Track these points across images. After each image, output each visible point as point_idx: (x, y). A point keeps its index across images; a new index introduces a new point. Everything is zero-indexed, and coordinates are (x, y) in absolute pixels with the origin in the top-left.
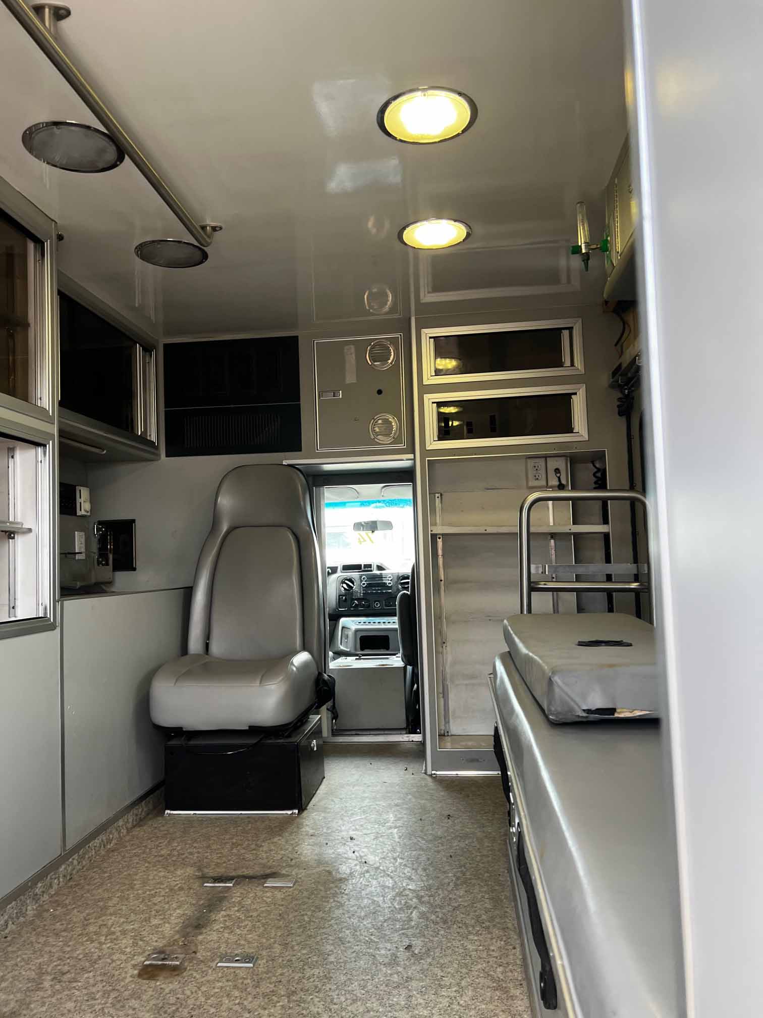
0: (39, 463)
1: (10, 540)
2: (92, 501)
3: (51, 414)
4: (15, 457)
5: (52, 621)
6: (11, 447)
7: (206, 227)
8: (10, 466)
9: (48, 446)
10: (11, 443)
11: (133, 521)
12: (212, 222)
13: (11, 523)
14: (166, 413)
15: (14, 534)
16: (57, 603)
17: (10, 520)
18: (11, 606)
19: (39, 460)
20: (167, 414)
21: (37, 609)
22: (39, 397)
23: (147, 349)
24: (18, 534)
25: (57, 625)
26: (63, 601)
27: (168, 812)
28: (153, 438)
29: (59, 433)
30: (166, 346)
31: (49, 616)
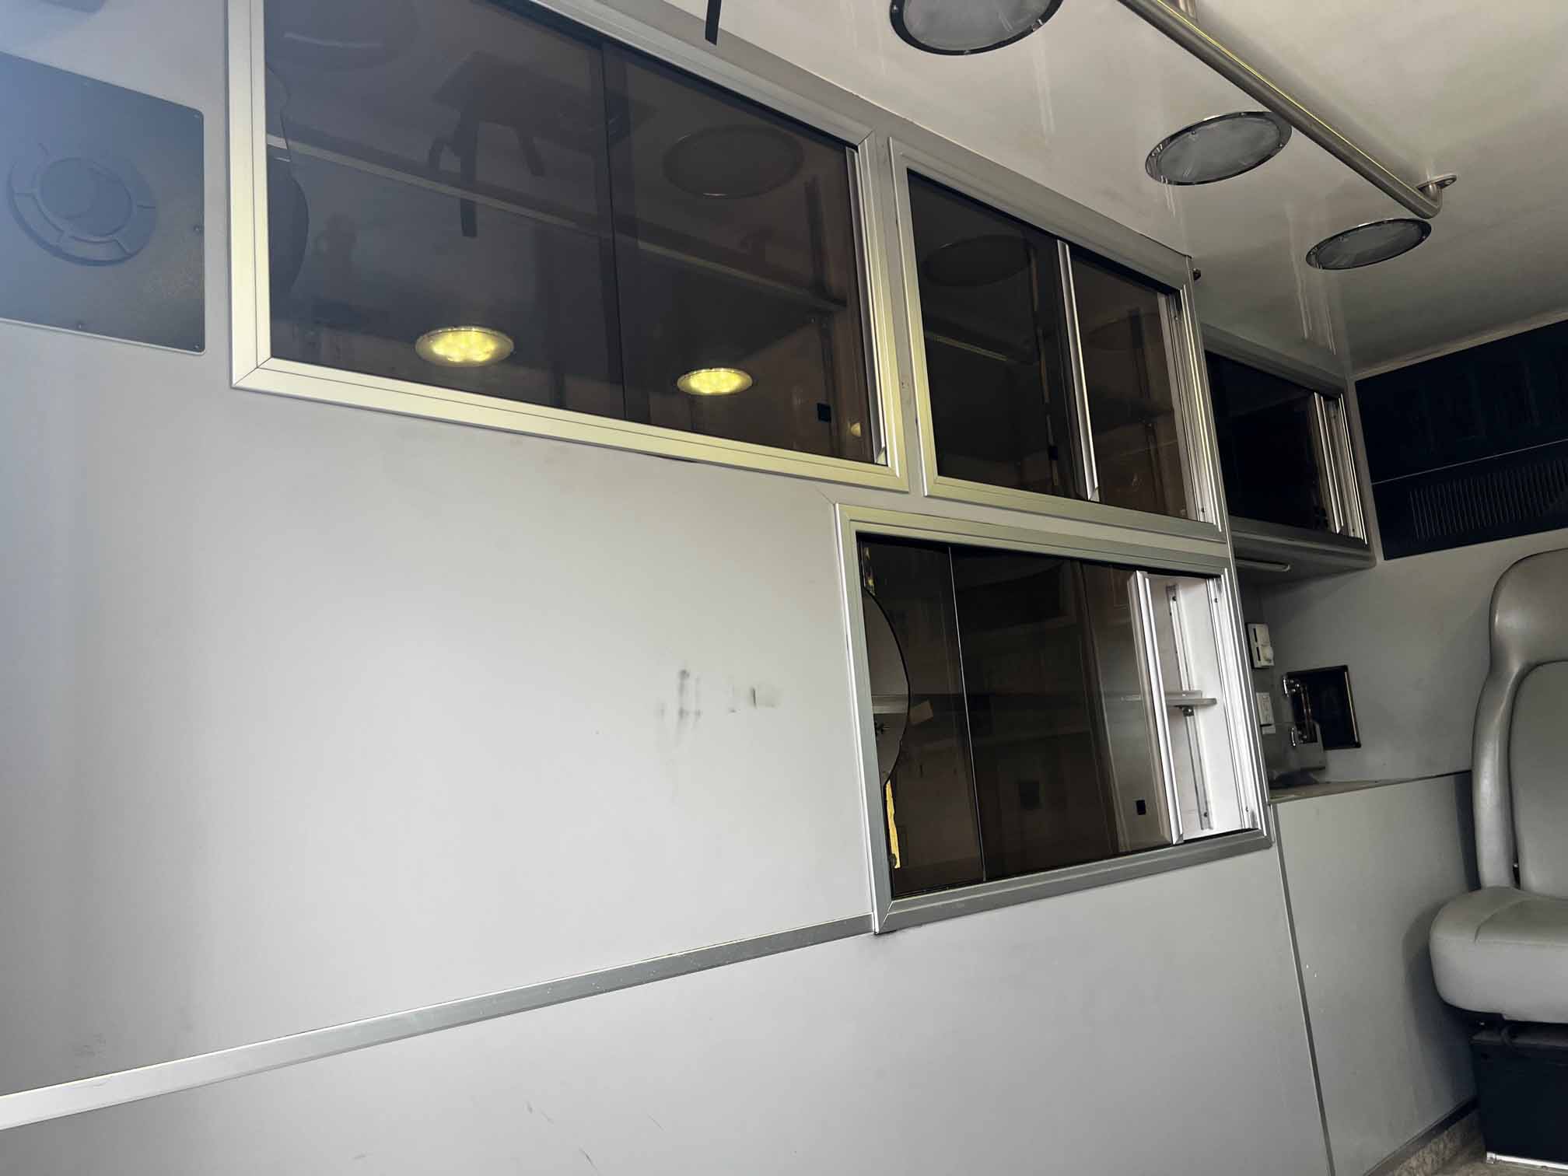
0: (1214, 603)
1: (1188, 718)
2: (1274, 643)
3: (1220, 530)
4: (1178, 598)
5: (1265, 834)
6: (1170, 584)
7: (1428, 185)
8: (1172, 611)
9: (1222, 576)
10: (1170, 580)
11: (1345, 668)
12: (1436, 175)
13: (1185, 693)
14: (1376, 490)
15: (1192, 709)
16: (1268, 807)
17: (1184, 689)
18: (1203, 813)
19: (1213, 598)
20: (1377, 492)
21: (1242, 820)
22: (1200, 507)
23: (1330, 398)
24: (1196, 709)
25: (1273, 840)
26: (1276, 803)
27: (1490, 1155)
28: (1360, 533)
29: (1235, 553)
30: (1361, 385)
31: (1259, 827)
